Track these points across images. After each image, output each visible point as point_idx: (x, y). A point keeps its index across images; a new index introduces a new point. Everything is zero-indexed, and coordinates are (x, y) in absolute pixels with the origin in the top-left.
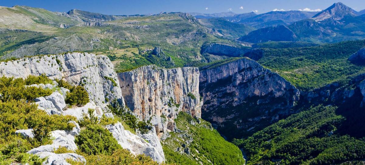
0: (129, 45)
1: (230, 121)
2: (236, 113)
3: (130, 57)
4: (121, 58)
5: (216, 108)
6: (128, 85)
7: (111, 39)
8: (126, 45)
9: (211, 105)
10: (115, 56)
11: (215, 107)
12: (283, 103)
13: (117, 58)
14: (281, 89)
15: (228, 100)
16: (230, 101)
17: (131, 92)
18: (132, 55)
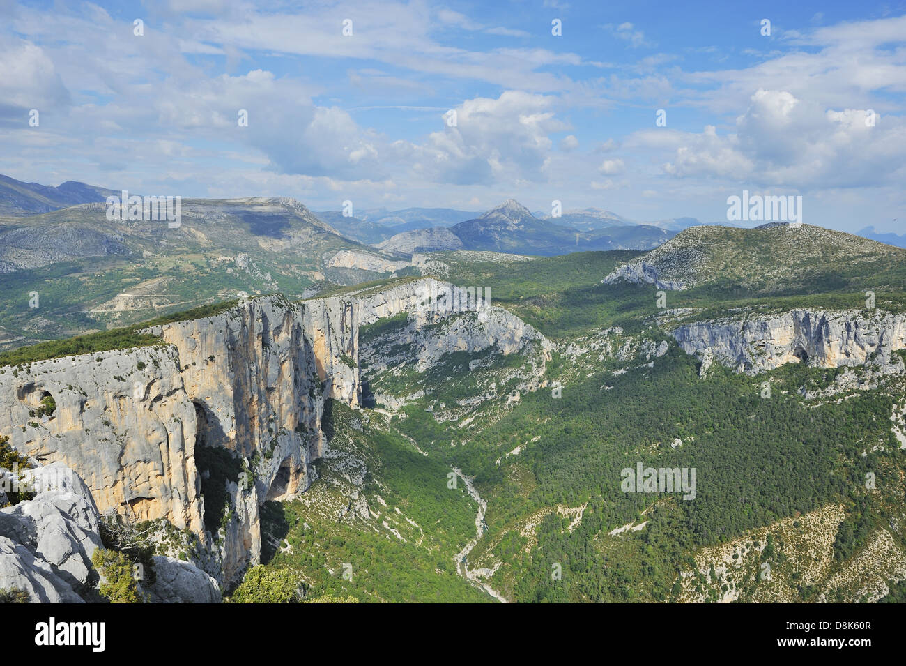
0: (186, 249)
1: (416, 404)
2: (427, 387)
3: (189, 273)
4: (168, 274)
5: (382, 375)
6: (212, 358)
7: (149, 237)
8: (180, 249)
9: (370, 370)
10: (157, 270)
11: (377, 374)
12: (523, 367)
13: (160, 273)
14: (513, 339)
15: (404, 360)
16: (408, 361)
17: (220, 380)
18: (192, 268)
